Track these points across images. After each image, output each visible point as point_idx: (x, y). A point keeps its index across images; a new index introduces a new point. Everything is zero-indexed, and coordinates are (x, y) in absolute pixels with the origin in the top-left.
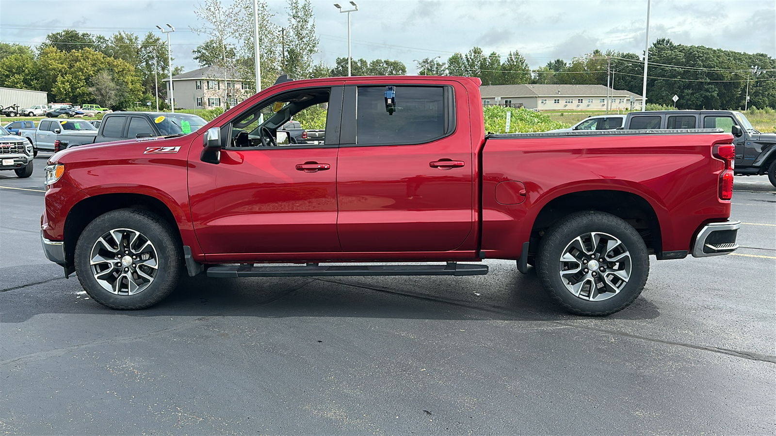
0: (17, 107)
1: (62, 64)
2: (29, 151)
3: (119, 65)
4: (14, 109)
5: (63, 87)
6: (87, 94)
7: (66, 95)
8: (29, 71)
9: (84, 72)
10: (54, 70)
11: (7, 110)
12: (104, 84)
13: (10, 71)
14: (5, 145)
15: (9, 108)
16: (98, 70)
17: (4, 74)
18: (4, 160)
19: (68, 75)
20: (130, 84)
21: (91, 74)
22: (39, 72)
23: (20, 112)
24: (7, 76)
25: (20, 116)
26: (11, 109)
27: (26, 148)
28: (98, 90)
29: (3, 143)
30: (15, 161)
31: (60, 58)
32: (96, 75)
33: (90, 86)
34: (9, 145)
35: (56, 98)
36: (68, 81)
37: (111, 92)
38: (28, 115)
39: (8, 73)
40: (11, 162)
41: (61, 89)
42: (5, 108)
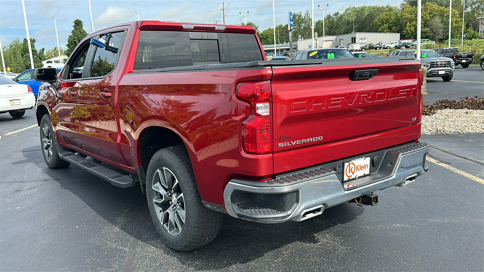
0: (381, 44)
1: (411, 14)
2: (453, 66)
3: (448, 11)
4: (380, 45)
5: (410, 29)
6: (424, 32)
7: (411, 34)
8: (392, 21)
9: (424, 18)
10: (406, 19)
11: (376, 46)
12: (435, 25)
13: (382, 22)
14: (441, 63)
15: (377, 44)
16: (433, 16)
17: (378, 25)
18: (439, 71)
19: (413, 22)
20: (454, 23)
21: (428, 19)
22: (398, 21)
23: (382, 47)
24: (380, 26)
25: (383, 49)
26: (378, 45)
27: (452, 64)
28: (431, 29)
29: (440, 62)
30: (445, 72)
31: (411, 10)
32: (431, 19)
33: (426, 28)
34: (443, 62)
35: (405, 37)
36: (413, 26)
37: (440, 30)
38: (387, 48)
39: (381, 23)
40: (443, 72)
41: (409, 31)
42: (374, 45)
